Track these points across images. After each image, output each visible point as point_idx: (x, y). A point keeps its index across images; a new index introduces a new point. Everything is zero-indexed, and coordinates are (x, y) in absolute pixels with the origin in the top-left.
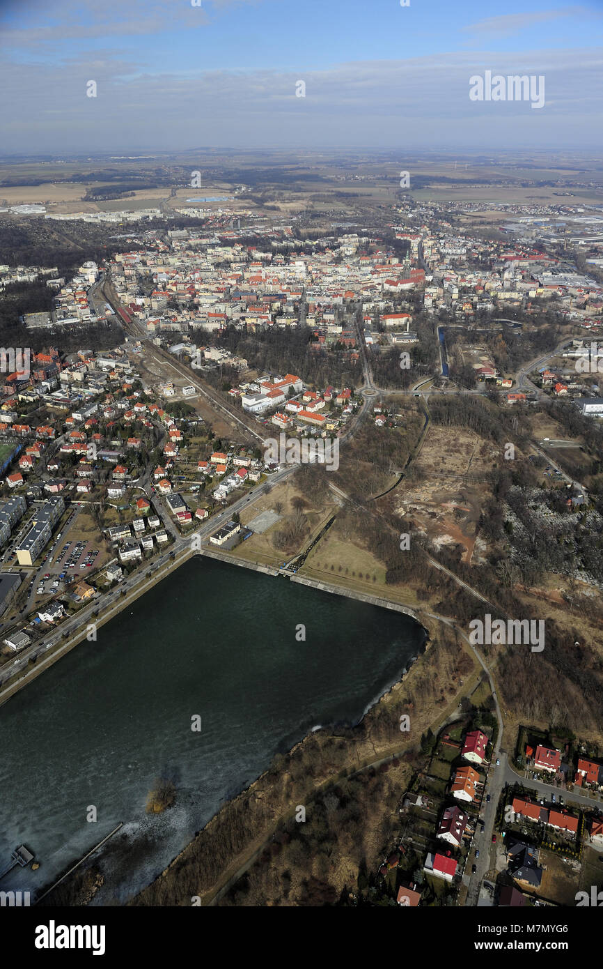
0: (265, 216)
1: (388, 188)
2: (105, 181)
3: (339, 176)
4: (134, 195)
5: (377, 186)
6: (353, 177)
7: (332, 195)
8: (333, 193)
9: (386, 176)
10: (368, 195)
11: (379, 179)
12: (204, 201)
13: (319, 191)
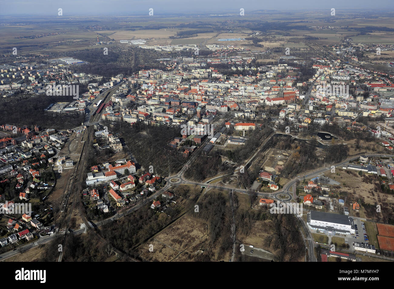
0: (250, 50)
1: (342, 34)
2: (192, 28)
3: (318, 27)
4: (197, 36)
5: (337, 32)
6: (327, 28)
7: (303, 38)
8: (304, 37)
9: (348, 27)
10: (325, 39)
11: (342, 28)
12: (227, 40)
13: (298, 36)
